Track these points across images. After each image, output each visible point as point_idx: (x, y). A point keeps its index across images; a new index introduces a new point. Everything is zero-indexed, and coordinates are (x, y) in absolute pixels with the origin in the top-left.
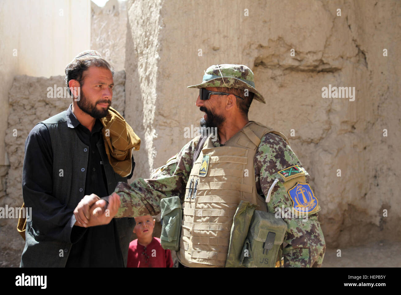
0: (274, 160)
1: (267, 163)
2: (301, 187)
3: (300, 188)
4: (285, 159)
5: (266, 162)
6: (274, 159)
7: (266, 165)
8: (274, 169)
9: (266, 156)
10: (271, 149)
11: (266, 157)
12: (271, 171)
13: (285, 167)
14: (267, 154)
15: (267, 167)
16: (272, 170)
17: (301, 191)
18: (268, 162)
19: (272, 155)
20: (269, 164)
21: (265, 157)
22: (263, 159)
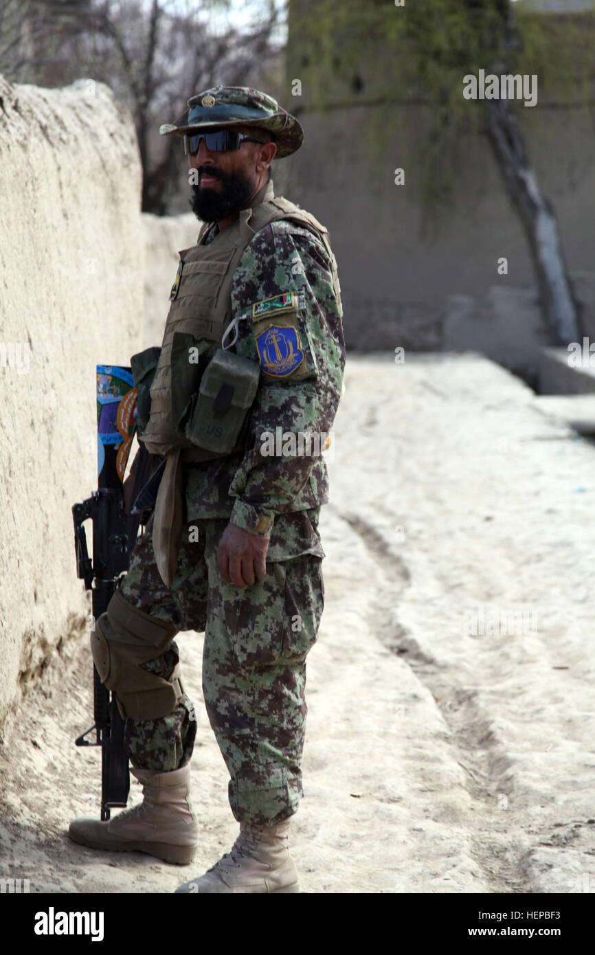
0: (255, 283)
1: (242, 286)
2: (277, 331)
3: (272, 334)
4: (273, 280)
5: (241, 283)
6: (257, 282)
7: (239, 289)
8: (250, 300)
9: (245, 272)
10: (256, 262)
11: (244, 275)
12: (244, 301)
13: (270, 295)
14: (247, 269)
15: (239, 292)
16: (246, 301)
17: (274, 339)
18: (245, 284)
19: (254, 274)
20: (244, 289)
21: (242, 274)
22: (238, 277)
